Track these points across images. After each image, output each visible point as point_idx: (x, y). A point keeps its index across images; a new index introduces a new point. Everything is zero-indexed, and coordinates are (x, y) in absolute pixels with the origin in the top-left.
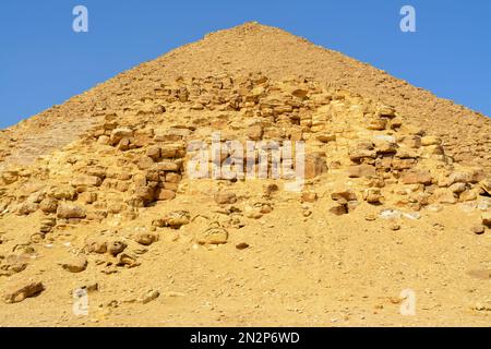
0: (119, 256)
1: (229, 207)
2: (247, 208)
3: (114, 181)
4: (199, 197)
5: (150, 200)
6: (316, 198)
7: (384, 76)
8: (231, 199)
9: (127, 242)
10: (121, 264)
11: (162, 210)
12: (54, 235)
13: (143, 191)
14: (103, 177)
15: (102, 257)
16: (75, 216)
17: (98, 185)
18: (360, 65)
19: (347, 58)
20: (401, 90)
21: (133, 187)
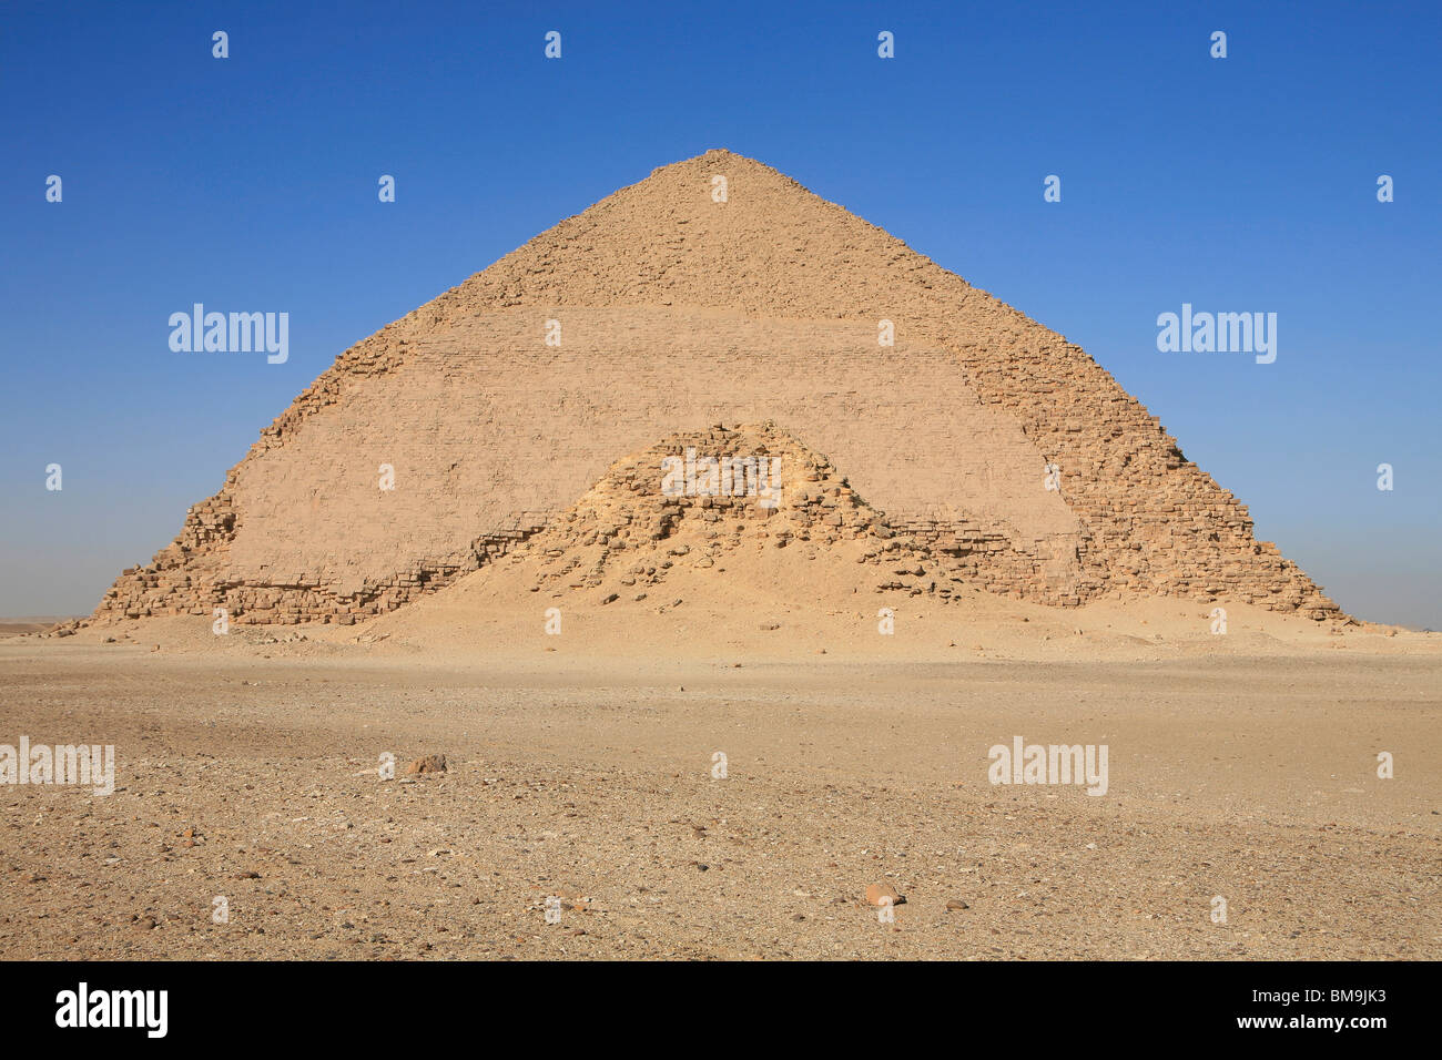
0: (652, 576)
1: (713, 542)
2: (725, 543)
3: (638, 521)
4: (693, 533)
5: (665, 535)
6: (767, 536)
7: (902, 250)
8: (714, 536)
9: (656, 567)
10: (654, 581)
11: (674, 541)
12: (610, 561)
13: (659, 530)
14: (631, 518)
15: (642, 576)
16: (621, 547)
17: (629, 523)
18: (870, 231)
19: (853, 217)
20: (923, 273)
21: (651, 526)
